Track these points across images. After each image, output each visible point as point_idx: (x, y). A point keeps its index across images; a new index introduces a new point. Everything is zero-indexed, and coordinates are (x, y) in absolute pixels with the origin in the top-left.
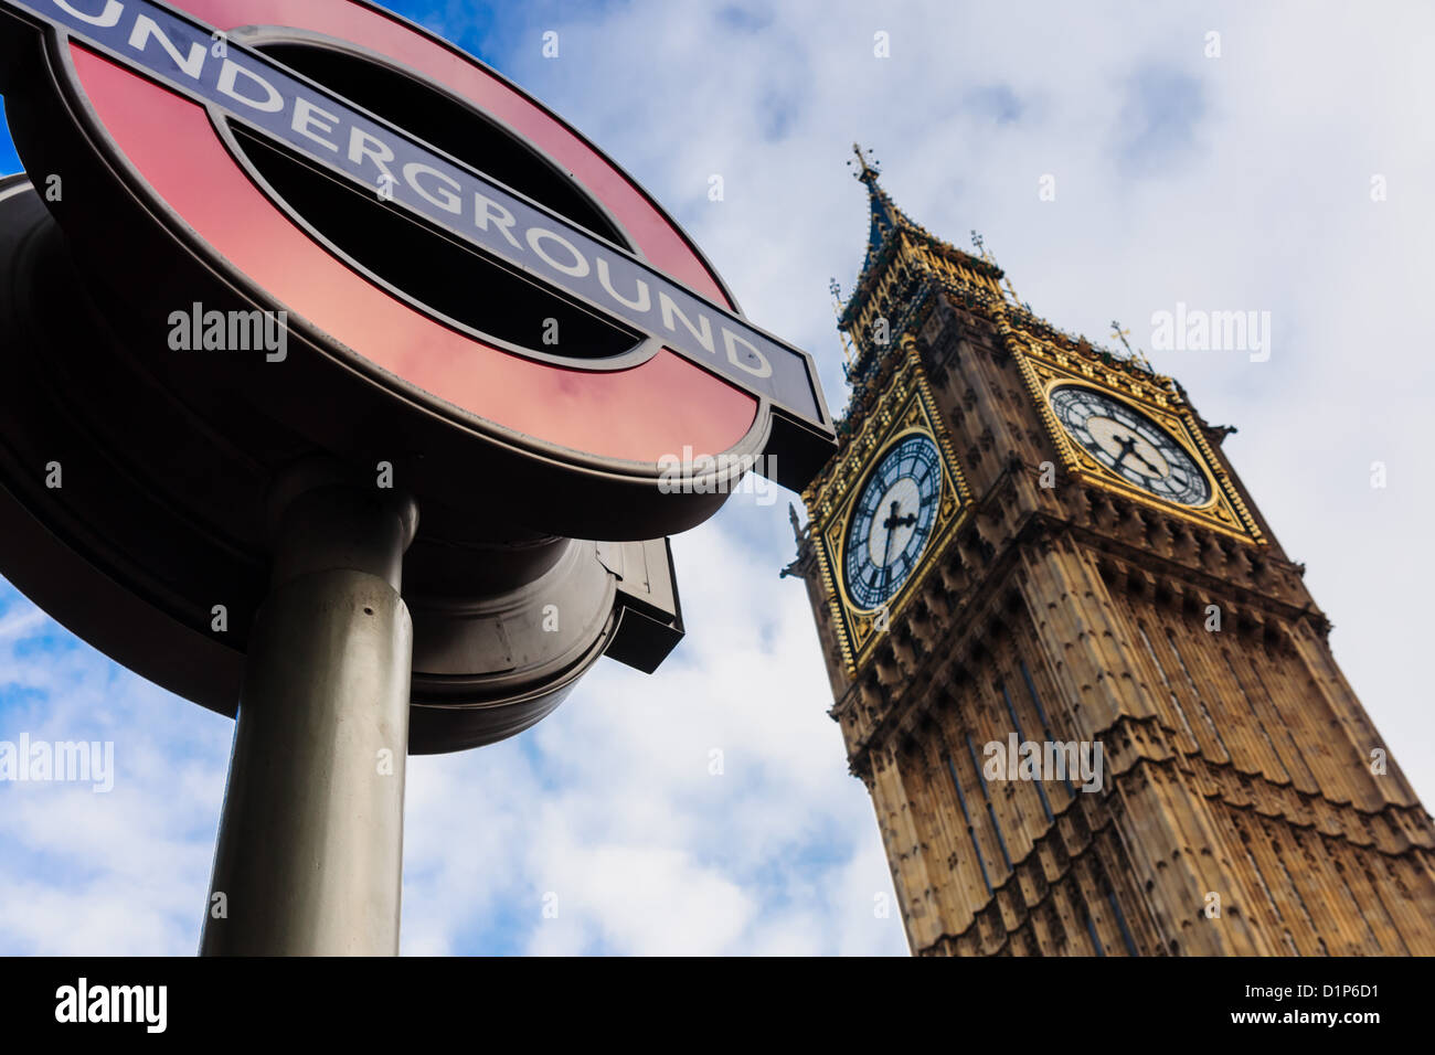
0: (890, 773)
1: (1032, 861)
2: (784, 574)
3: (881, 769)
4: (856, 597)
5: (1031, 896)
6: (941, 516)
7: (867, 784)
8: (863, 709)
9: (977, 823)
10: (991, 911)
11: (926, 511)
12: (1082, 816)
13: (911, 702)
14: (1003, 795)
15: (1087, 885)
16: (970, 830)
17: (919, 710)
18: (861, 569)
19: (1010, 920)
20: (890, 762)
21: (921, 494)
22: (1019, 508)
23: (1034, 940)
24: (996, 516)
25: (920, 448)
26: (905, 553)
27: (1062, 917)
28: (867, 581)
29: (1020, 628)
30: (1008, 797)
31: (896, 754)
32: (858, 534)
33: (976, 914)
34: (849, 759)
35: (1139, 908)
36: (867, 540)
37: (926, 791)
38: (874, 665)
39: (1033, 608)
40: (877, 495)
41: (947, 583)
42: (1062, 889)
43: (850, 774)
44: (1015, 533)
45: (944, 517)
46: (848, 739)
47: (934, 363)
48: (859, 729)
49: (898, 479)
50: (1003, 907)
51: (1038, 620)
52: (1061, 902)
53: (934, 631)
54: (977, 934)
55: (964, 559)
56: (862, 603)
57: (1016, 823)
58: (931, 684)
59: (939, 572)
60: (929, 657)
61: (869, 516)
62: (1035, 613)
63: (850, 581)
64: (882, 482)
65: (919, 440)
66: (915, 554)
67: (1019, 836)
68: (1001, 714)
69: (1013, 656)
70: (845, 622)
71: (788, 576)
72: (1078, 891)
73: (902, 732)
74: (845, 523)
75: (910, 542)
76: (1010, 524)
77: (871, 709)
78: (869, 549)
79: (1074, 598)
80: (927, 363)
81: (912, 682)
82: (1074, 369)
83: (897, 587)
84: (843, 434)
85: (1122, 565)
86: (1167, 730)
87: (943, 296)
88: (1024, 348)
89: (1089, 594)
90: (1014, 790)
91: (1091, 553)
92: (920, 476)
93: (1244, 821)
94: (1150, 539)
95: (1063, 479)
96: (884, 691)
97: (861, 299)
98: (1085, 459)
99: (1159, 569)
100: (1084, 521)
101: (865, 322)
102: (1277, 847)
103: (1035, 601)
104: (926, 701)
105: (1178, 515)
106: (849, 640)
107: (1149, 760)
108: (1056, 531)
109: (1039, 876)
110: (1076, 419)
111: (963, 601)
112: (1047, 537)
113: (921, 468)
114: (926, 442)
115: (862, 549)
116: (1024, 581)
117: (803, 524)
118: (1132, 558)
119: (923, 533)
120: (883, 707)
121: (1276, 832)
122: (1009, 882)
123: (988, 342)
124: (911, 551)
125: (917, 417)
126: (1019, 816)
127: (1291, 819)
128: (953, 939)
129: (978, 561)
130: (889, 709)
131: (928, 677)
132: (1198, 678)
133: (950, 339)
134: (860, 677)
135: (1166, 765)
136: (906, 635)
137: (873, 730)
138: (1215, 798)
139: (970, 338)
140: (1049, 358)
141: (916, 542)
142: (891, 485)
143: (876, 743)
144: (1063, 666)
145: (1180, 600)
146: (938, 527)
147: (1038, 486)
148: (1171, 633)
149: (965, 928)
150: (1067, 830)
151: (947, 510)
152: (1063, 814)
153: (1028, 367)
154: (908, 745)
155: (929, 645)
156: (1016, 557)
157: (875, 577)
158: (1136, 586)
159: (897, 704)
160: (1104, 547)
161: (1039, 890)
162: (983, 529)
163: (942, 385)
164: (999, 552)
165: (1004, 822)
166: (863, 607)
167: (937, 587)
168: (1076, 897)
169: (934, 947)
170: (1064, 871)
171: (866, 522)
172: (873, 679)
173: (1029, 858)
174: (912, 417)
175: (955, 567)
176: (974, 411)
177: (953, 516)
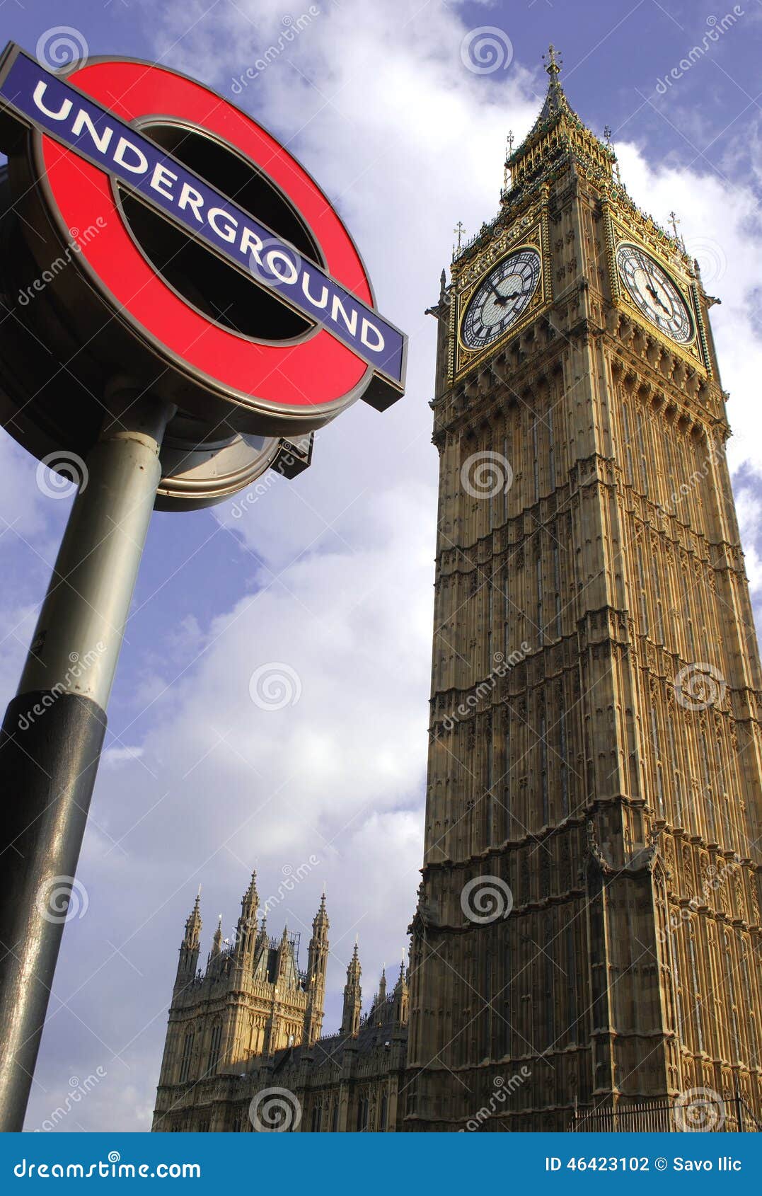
0: (454, 448)
1: (519, 519)
2: (427, 312)
3: (451, 444)
4: (466, 338)
5: (512, 538)
6: (531, 305)
7: (439, 451)
8: (450, 406)
10: (488, 540)
11: (523, 299)
12: (555, 503)
13: (479, 410)
14: (514, 479)
15: (545, 541)
18: (474, 323)
19: (497, 548)
20: (457, 441)
22: (577, 313)
23: (507, 562)
24: (564, 314)
25: (532, 258)
26: (502, 320)
27: (526, 554)
28: (475, 331)
29: (555, 386)
30: (516, 481)
31: (461, 438)
32: (479, 301)
33: (479, 540)
34: (433, 434)
35: (568, 561)
36: (483, 306)
38: (464, 383)
39: (566, 376)
40: (497, 280)
41: (522, 347)
42: (531, 539)
43: (432, 442)
44: (569, 329)
46: (437, 422)
47: (556, 209)
48: (445, 418)
49: (512, 274)
50: (495, 540)
51: (567, 383)
52: (527, 545)
53: (505, 373)
54: (476, 550)
55: (536, 335)
56: (468, 344)
57: (518, 495)
59: (519, 339)
60: (498, 387)
61: (487, 291)
62: (566, 379)
63: (465, 329)
64: (503, 273)
65: (533, 254)
66: (508, 324)
67: (516, 504)
69: (546, 401)
70: (455, 352)
71: (429, 314)
72: (539, 542)
73: (469, 426)
74: (472, 291)
75: (508, 315)
76: (569, 322)
77: (455, 408)
78: (482, 312)
79: (591, 377)
80: (551, 206)
81: (484, 399)
82: (638, 237)
83: (492, 341)
84: (487, 235)
85: (626, 365)
86: (617, 468)
87: (575, 165)
88: (612, 214)
89: (601, 377)
90: (521, 477)
91: (610, 353)
92: (525, 276)
93: (642, 530)
94: (647, 354)
95: (609, 304)
96: (465, 400)
97: (524, 151)
98: (626, 295)
99: (647, 374)
100: (612, 333)
101: (523, 166)
102: (655, 549)
103: (569, 372)
104: (488, 412)
105: (669, 346)
106: (455, 363)
107: (602, 483)
108: (594, 334)
109: (520, 529)
110: (629, 268)
111: (527, 360)
112: (589, 336)
113: (528, 272)
114: (536, 255)
115: (478, 311)
116: (567, 359)
117: (447, 285)
118: (633, 363)
119: (517, 311)
120: (463, 409)
121: (657, 540)
122: (502, 527)
123: (592, 204)
124: (506, 321)
125: (535, 238)
126: (520, 493)
127: (668, 535)
128: (463, 550)
129: (544, 339)
130: (466, 411)
131: (493, 400)
132: (646, 444)
133: (570, 194)
134: (454, 388)
135: (611, 488)
136: (487, 373)
137: (453, 419)
138: (631, 513)
139: (582, 198)
140: (625, 226)
141: (511, 316)
142: (507, 276)
143: (451, 429)
144: (572, 416)
145: (651, 396)
146: (527, 310)
147: (593, 303)
148: (640, 413)
149: (470, 545)
150: (544, 508)
151: (535, 302)
152: (545, 499)
153: (612, 227)
154: (470, 435)
155: (500, 380)
156: (567, 343)
157: (480, 329)
158: (630, 380)
159: (471, 410)
160: (619, 352)
161: (518, 536)
162: (552, 323)
163: (556, 223)
164: (556, 338)
165: (509, 496)
166: (468, 347)
167: (515, 348)
168: (537, 547)
169: (450, 551)
170: (535, 529)
171: (485, 295)
172: (461, 391)
173: (518, 517)
174: (533, 237)
175: (530, 338)
176: (570, 245)
177: (537, 307)
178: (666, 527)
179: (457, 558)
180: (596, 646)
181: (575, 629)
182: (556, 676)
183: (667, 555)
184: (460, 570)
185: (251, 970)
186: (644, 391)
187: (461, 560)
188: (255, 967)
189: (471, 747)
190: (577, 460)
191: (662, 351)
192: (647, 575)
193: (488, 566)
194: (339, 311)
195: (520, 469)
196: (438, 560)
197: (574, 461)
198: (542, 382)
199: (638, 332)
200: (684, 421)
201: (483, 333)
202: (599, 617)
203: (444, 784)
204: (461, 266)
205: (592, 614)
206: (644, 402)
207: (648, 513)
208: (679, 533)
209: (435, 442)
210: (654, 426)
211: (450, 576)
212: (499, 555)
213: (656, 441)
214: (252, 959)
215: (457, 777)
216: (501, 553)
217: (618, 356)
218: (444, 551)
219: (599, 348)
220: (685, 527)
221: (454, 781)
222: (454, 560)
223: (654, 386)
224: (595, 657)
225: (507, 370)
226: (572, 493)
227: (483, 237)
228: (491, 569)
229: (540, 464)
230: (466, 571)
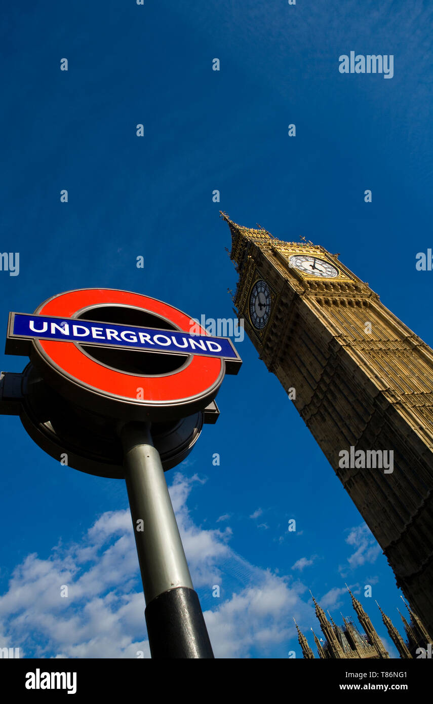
0: (279, 369)
1: (322, 379)
3: (277, 368)
4: (257, 327)
5: (324, 389)
6: (272, 300)
7: (274, 374)
8: (267, 355)
9: (305, 375)
10: (316, 395)
11: (268, 300)
12: (331, 365)
13: (279, 349)
14: (310, 365)
15: (337, 381)
16: (304, 377)
19: (321, 396)
20: (279, 366)
21: (265, 295)
22: (291, 292)
23: (329, 399)
24: (286, 296)
25: (261, 284)
27: (334, 391)
29: (301, 322)
31: (279, 363)
33: (312, 397)
34: (268, 369)
36: (255, 311)
37: (290, 370)
38: (267, 343)
40: (254, 299)
41: (279, 316)
42: (332, 384)
44: (292, 299)
46: (266, 364)
47: (258, 262)
48: (268, 360)
49: (258, 294)
50: (318, 394)
52: (332, 388)
53: (279, 330)
55: (281, 309)
57: (316, 371)
59: (276, 314)
60: (280, 336)
62: (303, 317)
64: (254, 295)
65: (260, 282)
67: (317, 375)
68: (303, 345)
69: (301, 330)
70: (256, 334)
72: (336, 384)
73: (279, 358)
76: (290, 296)
77: (269, 354)
78: (256, 314)
79: (312, 310)
80: (256, 261)
81: (278, 344)
82: (294, 251)
83: (266, 321)
84: (240, 286)
85: (322, 298)
86: (346, 336)
87: (255, 243)
88: (279, 250)
89: (316, 308)
90: (312, 363)
91: (313, 298)
92: (263, 291)
93: (372, 353)
94: (326, 289)
95: (300, 281)
96: (272, 348)
97: (234, 250)
98: (304, 274)
99: (331, 296)
100: (308, 290)
101: (237, 256)
102: (382, 357)
103: (302, 314)
104: (283, 348)
105: (332, 281)
106: (259, 338)
107: (344, 345)
108: (302, 295)
109: (325, 383)
110: (299, 264)
111: (284, 320)
112: (301, 297)
113: (263, 289)
114: (262, 282)
115: (255, 314)
116: (298, 310)
117: (237, 312)
118: (324, 295)
119: (269, 306)
120: (272, 352)
121: (381, 353)
122: (318, 387)
123: (270, 252)
124: (267, 311)
126: (316, 369)
127: (383, 349)
128: (308, 405)
129: (285, 309)
130: (274, 353)
131: (281, 342)
132: (350, 321)
133: (260, 254)
134: (264, 347)
135: (349, 345)
136: (272, 333)
137: (271, 359)
138: (363, 350)
139: (265, 252)
140: (287, 251)
141: (268, 308)
142: (257, 296)
143: (273, 363)
144: (315, 329)
145: (339, 302)
146: (272, 303)
147: (294, 284)
148: (339, 311)
150: (328, 370)
151: (273, 298)
152: (326, 366)
153: (282, 254)
154: (282, 360)
155: (279, 334)
156: (294, 304)
157: (260, 320)
158: (327, 302)
159: (276, 351)
160: (316, 295)
161: (326, 386)
162: (284, 301)
163: (262, 267)
164: (289, 305)
165: (312, 372)
166: (260, 329)
167: (277, 318)
168: (336, 385)
169: (304, 409)
170: (331, 379)
171: (253, 306)
172: (268, 347)
173: (321, 379)
174: (257, 276)
175: (280, 311)
176: (272, 271)
177: (275, 299)
178: (380, 346)
179: (308, 410)
180: (387, 410)
181: (374, 409)
182: (380, 432)
183: (389, 356)
184: (313, 414)
185: (341, 649)
186: (335, 302)
187: (310, 409)
188: (342, 646)
189: (366, 484)
190: (328, 343)
191: (331, 284)
192: (387, 369)
193: (322, 405)
194: (194, 344)
195: (309, 361)
196: (301, 415)
197: (327, 345)
198: (295, 324)
199: (318, 283)
200: (358, 303)
201: (262, 321)
202: (380, 398)
203: (366, 507)
204: (238, 303)
205: (376, 398)
206: (338, 306)
207: (370, 345)
208: (387, 345)
209: (270, 371)
210: (348, 312)
211: (310, 419)
212: (323, 399)
213: (353, 317)
214: (338, 643)
215: (370, 501)
216: (324, 397)
217: (317, 297)
219: (308, 299)
220: (388, 341)
221: (370, 503)
222: (308, 412)
223: (337, 298)
224: (391, 415)
225: (279, 328)
226: (335, 357)
227: (239, 287)
228: (324, 406)
229: (316, 354)
230: (315, 413)
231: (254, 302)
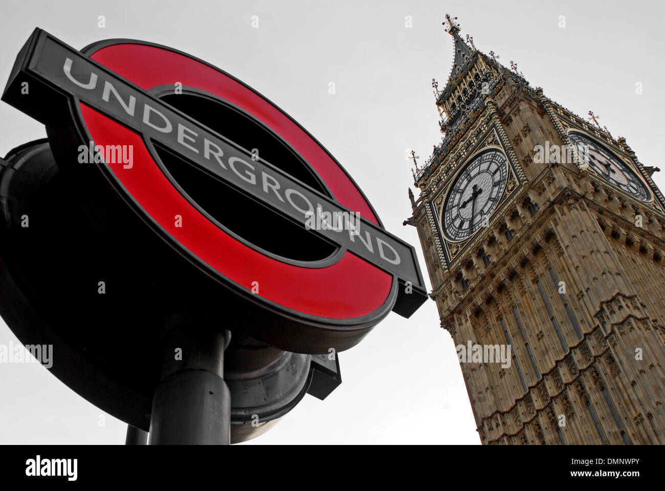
1: (554, 372)
2: (405, 224)
3: (460, 325)
4: (450, 234)
5: (552, 391)
6: (506, 191)
7: (451, 333)
8: (451, 293)
10: (526, 399)
11: (496, 189)
12: (587, 348)
13: (481, 289)
14: (536, 338)
15: (589, 383)
16: (514, 357)
17: (486, 293)
18: (454, 220)
19: (538, 404)
20: (466, 321)
21: (493, 180)
23: (554, 414)
24: (541, 191)
25: (494, 156)
26: (481, 211)
27: (572, 402)
28: (457, 226)
29: (551, 250)
30: (539, 339)
31: (470, 317)
32: (453, 202)
33: (517, 401)
34: (441, 319)
35: (623, 397)
37: (487, 336)
38: (460, 269)
39: (561, 238)
40: (465, 182)
41: (508, 225)
42: (573, 387)
43: (441, 327)
44: (552, 199)
45: (508, 191)
46: (440, 310)
47: (504, 113)
48: (447, 304)
49: (479, 173)
50: (533, 397)
51: (563, 244)
52: (572, 394)
53: (498, 251)
54: (517, 411)
55: (520, 212)
56: (453, 237)
57: (545, 352)
58: (494, 279)
59: (504, 220)
60: (495, 265)
61: (459, 193)
62: (562, 241)
63: (446, 227)
64: (469, 175)
65: (494, 153)
66: (489, 211)
67: (545, 360)
68: (536, 296)
69: (545, 265)
70: (443, 247)
71: (407, 225)
72: (583, 388)
73: (474, 305)
74: (445, 196)
75: (486, 205)
77: (457, 292)
78: (458, 211)
80: (500, 112)
81: (484, 278)
83: (476, 229)
85: (609, 222)
88: (554, 110)
89: (596, 232)
90: (543, 336)
91: (594, 214)
92: (493, 171)
95: (578, 175)
98: (589, 167)
99: (628, 228)
100: (590, 197)
101: (453, 100)
103: (562, 234)
104: (491, 288)
106: (445, 255)
107: (634, 317)
108: (576, 199)
109: (558, 381)
111: (518, 235)
112: (572, 201)
113: (494, 167)
114: (498, 153)
115: (454, 209)
116: (556, 224)
119: (494, 200)
120: (464, 292)
122: (538, 383)
123: (535, 104)
124: (486, 210)
125: (493, 140)
126: (546, 349)
128: (503, 414)
129: (528, 214)
130: (468, 292)
131: (493, 276)
133: (515, 100)
134: (451, 276)
135: (644, 321)
136: (480, 253)
137: (457, 303)
139: (526, 101)
141: (489, 205)
142: (475, 176)
143: (458, 311)
144: (580, 269)
145: (638, 245)
146: (504, 196)
147: (566, 176)
148: (634, 261)
149: (508, 409)
150: (577, 356)
151: (510, 188)
152: (575, 348)
154: (478, 312)
155: (494, 259)
156: (552, 212)
157: (462, 224)
158: (615, 235)
159: (473, 290)
160: (600, 212)
161: (557, 387)
162: (533, 197)
163: (508, 125)
164: (542, 209)
165: (535, 355)
166: (454, 240)
167: (502, 228)
168: (582, 393)
169: (491, 417)
170: (574, 377)
171: (458, 196)
172: (458, 277)
173: (552, 370)
174: (490, 140)
175: (514, 216)
176: (528, 137)
177: (514, 190)
179: (500, 422)
184: (507, 433)
186: (630, 242)
187: (504, 423)
190: (602, 303)
193: (534, 422)
195: (538, 329)
196: (480, 429)
197: (597, 306)
198: (536, 250)
199: (609, 195)
201: (466, 225)
204: (426, 180)
209: (445, 325)
212: (542, 410)
216: (545, 408)
217: (600, 215)
218: (485, 419)
219: (584, 210)
222: (498, 425)
223: (637, 238)
225: (499, 249)
226: (605, 335)
227: (439, 155)
228: (538, 425)
229: (559, 319)
230: (512, 433)
231: (462, 187)
